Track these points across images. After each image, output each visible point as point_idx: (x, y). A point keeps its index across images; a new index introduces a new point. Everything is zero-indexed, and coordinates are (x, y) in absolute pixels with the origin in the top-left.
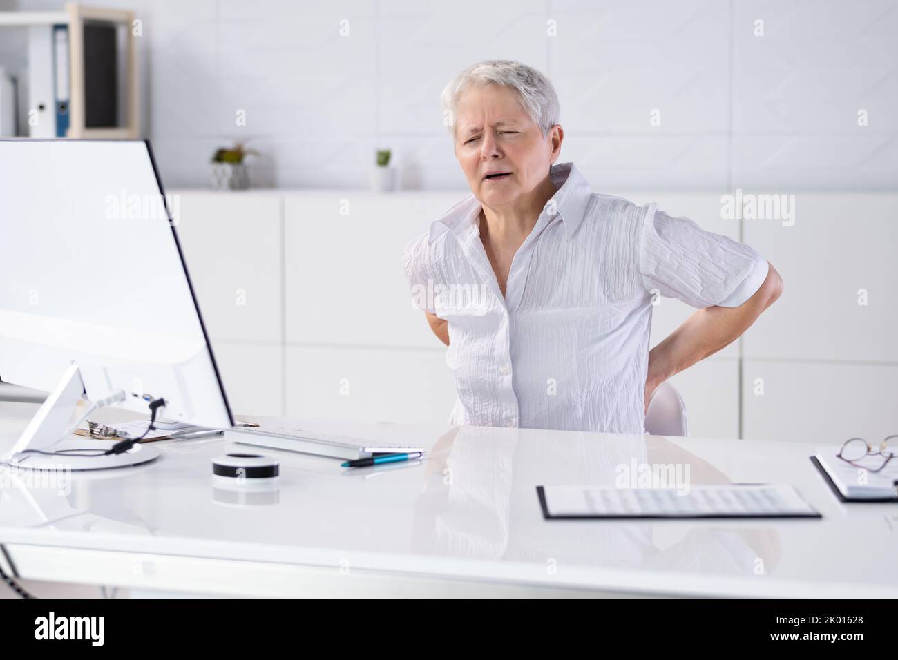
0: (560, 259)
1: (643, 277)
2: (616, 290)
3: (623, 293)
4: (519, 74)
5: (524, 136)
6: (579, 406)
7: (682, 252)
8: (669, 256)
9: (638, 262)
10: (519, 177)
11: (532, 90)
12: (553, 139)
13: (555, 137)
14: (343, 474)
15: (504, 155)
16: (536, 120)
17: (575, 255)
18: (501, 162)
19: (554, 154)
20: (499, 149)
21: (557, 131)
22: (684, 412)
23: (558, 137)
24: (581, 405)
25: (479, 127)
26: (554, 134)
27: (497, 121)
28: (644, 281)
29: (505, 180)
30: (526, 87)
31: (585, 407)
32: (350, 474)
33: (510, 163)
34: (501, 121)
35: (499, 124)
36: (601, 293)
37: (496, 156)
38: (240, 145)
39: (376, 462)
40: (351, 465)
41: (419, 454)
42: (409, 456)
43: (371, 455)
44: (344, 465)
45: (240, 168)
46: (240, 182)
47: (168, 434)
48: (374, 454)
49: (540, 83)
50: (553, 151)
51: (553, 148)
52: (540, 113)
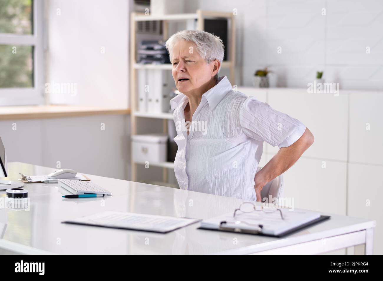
0: (207, 118)
1: (243, 128)
2: (230, 133)
3: (233, 134)
4: (197, 36)
5: (196, 63)
6: (210, 182)
7: (261, 118)
8: (253, 120)
9: (239, 121)
10: (192, 81)
11: (203, 44)
13: (215, 65)
15: (186, 71)
16: (203, 56)
17: (214, 117)
18: (185, 73)
19: (213, 72)
20: (184, 68)
21: (217, 63)
23: (217, 65)
24: (212, 182)
25: (177, 58)
26: (216, 64)
27: (184, 56)
28: (243, 130)
30: (200, 42)
31: (214, 183)
33: (188, 74)
34: (186, 56)
35: (186, 57)
36: (223, 134)
37: (183, 71)
38: (266, 69)
39: (79, 196)
40: (67, 197)
41: (103, 195)
42: (97, 196)
43: (83, 194)
44: (63, 197)
45: (264, 78)
46: (265, 84)
47: (41, 181)
48: (85, 193)
49: (208, 41)
50: (213, 71)
51: (213, 69)
52: (205, 54)
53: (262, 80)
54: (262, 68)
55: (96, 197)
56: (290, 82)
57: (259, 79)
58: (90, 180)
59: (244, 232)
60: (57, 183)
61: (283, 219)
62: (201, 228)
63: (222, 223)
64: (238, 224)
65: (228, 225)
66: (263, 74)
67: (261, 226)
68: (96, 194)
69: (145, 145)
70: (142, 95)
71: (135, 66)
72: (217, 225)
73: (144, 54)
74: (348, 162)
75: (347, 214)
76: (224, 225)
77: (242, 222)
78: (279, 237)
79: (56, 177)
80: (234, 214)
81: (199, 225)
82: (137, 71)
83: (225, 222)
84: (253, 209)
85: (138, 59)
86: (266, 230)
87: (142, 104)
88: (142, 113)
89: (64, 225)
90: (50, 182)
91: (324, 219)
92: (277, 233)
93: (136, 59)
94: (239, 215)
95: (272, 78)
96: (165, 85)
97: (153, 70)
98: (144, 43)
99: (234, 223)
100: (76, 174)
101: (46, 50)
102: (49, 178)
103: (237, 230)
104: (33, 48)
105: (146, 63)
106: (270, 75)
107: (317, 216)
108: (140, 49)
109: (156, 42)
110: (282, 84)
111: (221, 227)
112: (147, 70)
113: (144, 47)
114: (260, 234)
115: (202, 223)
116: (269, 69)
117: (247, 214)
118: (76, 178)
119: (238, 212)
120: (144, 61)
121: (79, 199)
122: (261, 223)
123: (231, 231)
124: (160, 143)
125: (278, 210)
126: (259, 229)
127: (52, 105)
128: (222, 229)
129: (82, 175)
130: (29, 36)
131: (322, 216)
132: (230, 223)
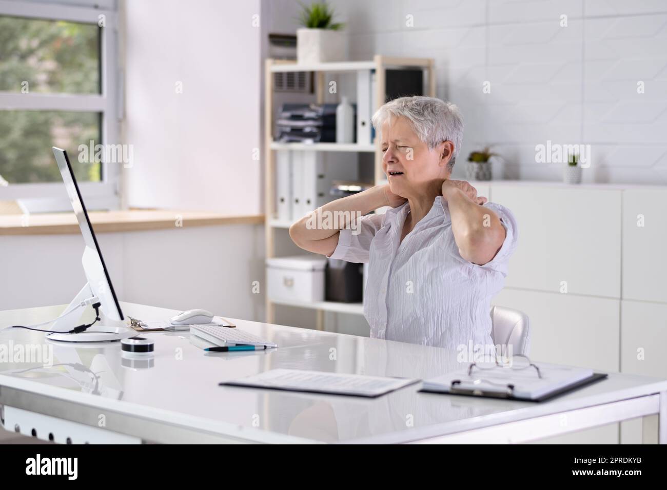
4: (413, 109)
10: (408, 176)
11: (423, 119)
12: (445, 149)
14: (205, 355)
15: (398, 161)
16: (423, 139)
18: (396, 165)
19: (443, 160)
20: (394, 157)
21: (449, 144)
22: (525, 338)
23: (449, 148)
25: (386, 142)
26: (446, 146)
27: (395, 139)
29: (399, 177)
30: (417, 117)
32: (210, 356)
33: (402, 166)
37: (392, 162)
38: (487, 149)
39: (230, 349)
40: (211, 349)
41: (264, 348)
42: (256, 348)
43: (235, 345)
44: (206, 350)
45: (484, 165)
46: (484, 175)
47: (163, 327)
48: (237, 345)
49: (431, 113)
50: (443, 158)
51: (442, 156)
52: (427, 134)
53: (481, 168)
54: (480, 149)
55: (254, 350)
56: (524, 170)
57: (475, 165)
58: (235, 327)
59: (487, 395)
60: (189, 330)
61: (540, 377)
62: (423, 391)
63: (454, 383)
64: (477, 384)
65: (464, 386)
66: (481, 158)
67: (511, 387)
68: (254, 346)
69: (289, 275)
70: (283, 192)
71: (271, 145)
72: (446, 385)
73: (286, 126)
74: (621, 299)
75: (620, 370)
76: (457, 386)
77: (483, 381)
78: (538, 401)
79: (184, 321)
80: (470, 373)
81: (420, 386)
82: (274, 153)
83: (458, 382)
84: (495, 364)
85: (278, 135)
86: (518, 393)
87: (283, 208)
88: (285, 221)
89: (223, 388)
90: (176, 328)
91: (599, 378)
92: (534, 396)
93: (273, 134)
94: (475, 372)
95: (496, 164)
96: (321, 177)
97: (302, 152)
98: (286, 108)
99: (472, 383)
100: (213, 317)
101: (122, 119)
102: (172, 324)
103: (477, 392)
104: (100, 115)
105: (291, 141)
106: (492, 160)
107: (587, 374)
108: (281, 118)
109: (306, 107)
110: (512, 174)
111: (452, 389)
112: (291, 152)
113: (288, 114)
114: (510, 398)
115: (425, 383)
116: (491, 151)
117: (486, 371)
118: (214, 323)
119: (474, 368)
120: (286, 138)
121: (230, 354)
122: (511, 383)
123: (469, 394)
124: (313, 270)
125: (531, 365)
126: (509, 391)
127: (132, 209)
128: (454, 392)
129: (222, 319)
130: (96, 97)
131: (595, 375)
132: (465, 382)
